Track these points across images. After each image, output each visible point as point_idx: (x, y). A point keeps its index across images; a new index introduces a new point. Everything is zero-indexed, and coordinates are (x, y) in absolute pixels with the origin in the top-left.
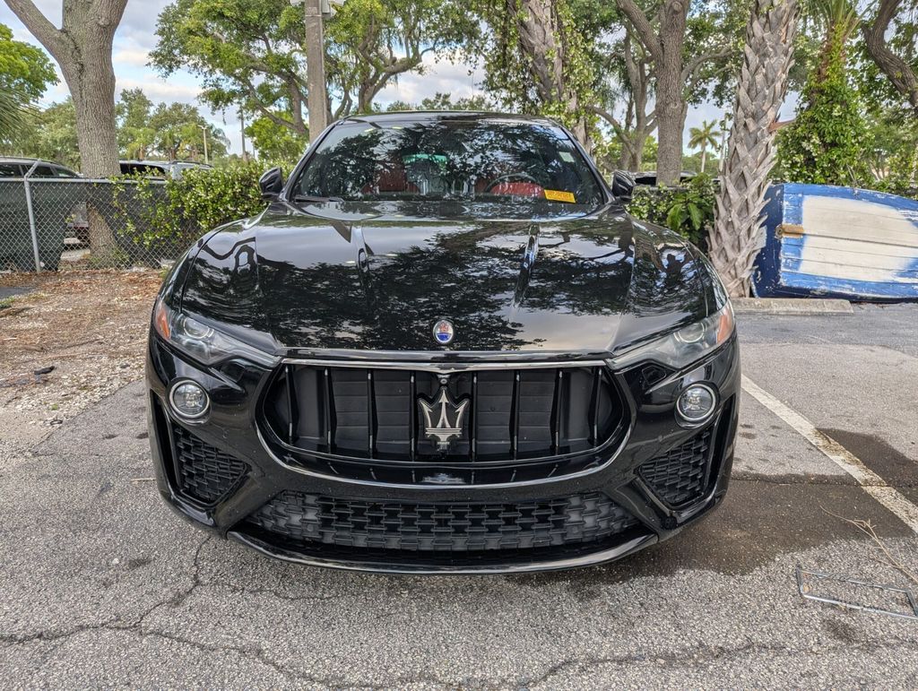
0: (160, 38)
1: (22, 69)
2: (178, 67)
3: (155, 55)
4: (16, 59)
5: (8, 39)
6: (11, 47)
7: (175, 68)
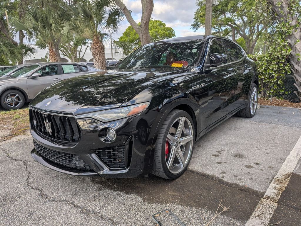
0: (195, 20)
1: (167, 34)
2: (199, 28)
3: (192, 25)
4: (165, 32)
5: (164, 27)
6: (165, 29)
7: (198, 28)
